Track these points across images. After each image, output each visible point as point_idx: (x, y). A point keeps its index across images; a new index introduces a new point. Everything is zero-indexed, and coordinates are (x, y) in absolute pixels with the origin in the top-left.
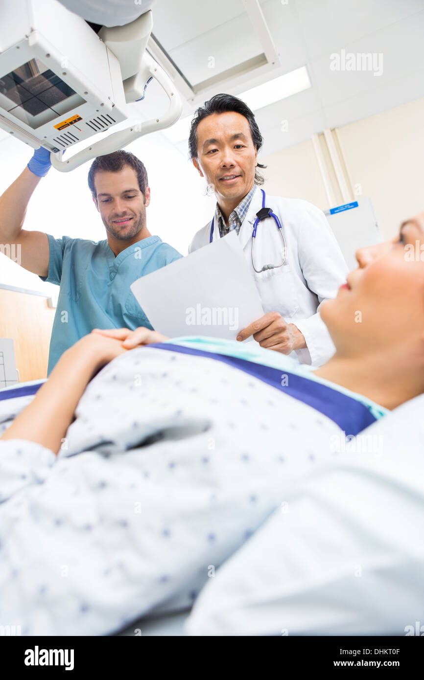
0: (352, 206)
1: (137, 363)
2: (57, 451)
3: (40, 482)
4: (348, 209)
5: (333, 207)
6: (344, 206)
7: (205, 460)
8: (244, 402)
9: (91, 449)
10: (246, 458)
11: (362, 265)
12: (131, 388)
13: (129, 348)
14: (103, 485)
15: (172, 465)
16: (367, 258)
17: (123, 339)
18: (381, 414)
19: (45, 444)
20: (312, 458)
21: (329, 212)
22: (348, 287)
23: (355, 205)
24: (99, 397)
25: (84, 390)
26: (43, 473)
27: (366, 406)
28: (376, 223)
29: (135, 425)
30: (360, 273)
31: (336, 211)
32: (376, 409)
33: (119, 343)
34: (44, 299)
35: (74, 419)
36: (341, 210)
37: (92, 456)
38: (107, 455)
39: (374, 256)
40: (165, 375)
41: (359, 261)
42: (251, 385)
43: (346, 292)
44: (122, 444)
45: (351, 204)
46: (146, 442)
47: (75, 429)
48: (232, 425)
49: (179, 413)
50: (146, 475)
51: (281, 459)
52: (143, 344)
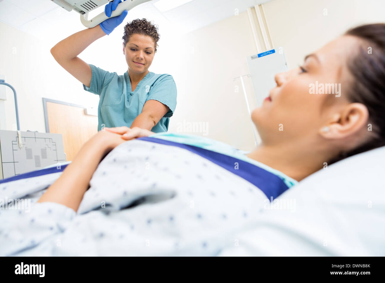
0: (271, 52)
1: (130, 150)
2: (76, 210)
3: (62, 231)
4: (269, 54)
5: (259, 52)
6: (266, 52)
7: (172, 219)
8: (199, 177)
9: (98, 208)
10: (199, 216)
11: (279, 85)
12: (126, 167)
13: (126, 139)
14: (102, 235)
15: (149, 222)
16: (282, 80)
17: (122, 134)
18: (292, 184)
19: (68, 205)
20: (245, 215)
21: (257, 56)
22: (269, 99)
23: (273, 51)
24: (104, 173)
25: (97, 167)
26: (65, 224)
27: (281, 178)
28: (286, 62)
29: (125, 193)
30: (279, 90)
31: (261, 55)
32: (288, 180)
33: (120, 136)
34: (82, 109)
35: (89, 187)
36: (264, 55)
37: (98, 213)
38: (107, 213)
39: (287, 78)
40: (147, 159)
41: (277, 82)
42: (205, 165)
43: (268, 103)
44: (117, 206)
45: (270, 51)
46: (133, 204)
47: (89, 195)
48: (190, 194)
49: (154, 185)
50: (132, 228)
51: (225, 216)
52: (136, 138)
